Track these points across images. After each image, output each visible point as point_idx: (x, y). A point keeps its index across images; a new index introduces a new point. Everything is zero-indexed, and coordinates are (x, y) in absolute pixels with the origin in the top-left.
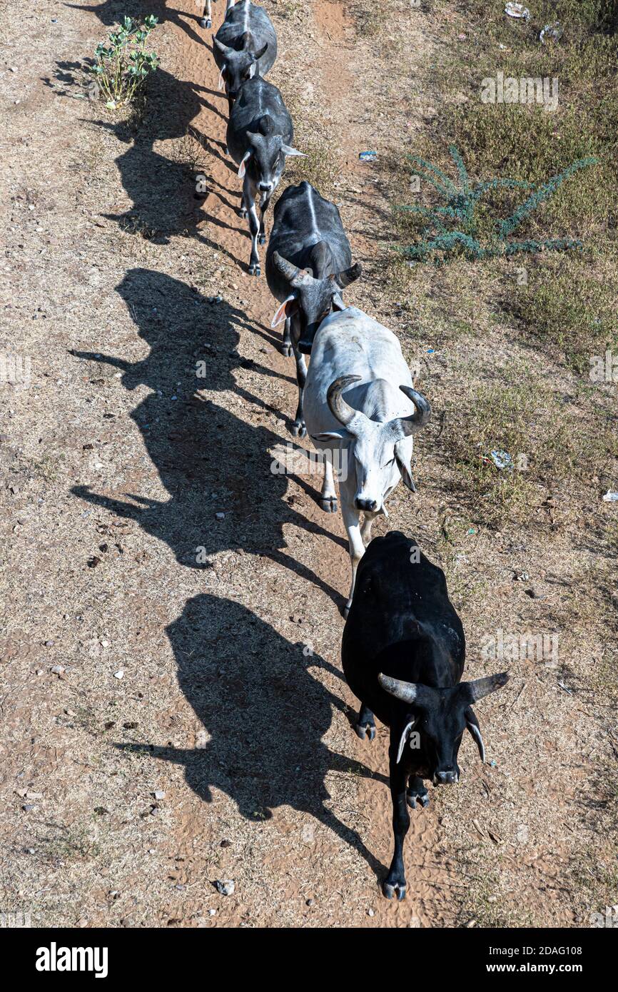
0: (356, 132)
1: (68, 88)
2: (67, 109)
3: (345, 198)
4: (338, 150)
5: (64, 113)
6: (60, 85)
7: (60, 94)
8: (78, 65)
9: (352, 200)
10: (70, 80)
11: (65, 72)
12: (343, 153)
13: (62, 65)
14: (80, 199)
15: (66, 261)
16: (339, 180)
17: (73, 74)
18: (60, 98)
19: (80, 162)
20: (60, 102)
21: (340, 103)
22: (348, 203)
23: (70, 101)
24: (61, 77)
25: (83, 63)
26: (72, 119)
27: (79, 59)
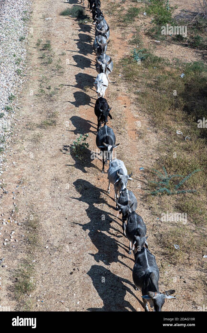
0: (139, 163)
1: (66, 152)
2: (66, 157)
3: (136, 179)
4: (134, 167)
5: (65, 158)
6: (64, 151)
7: (64, 153)
8: (69, 146)
9: (138, 180)
10: (67, 150)
11: (65, 148)
12: (135, 168)
13: (65, 146)
14: (69, 180)
15: (65, 195)
16: (134, 175)
17: (67, 148)
18: (64, 154)
19: (69, 170)
20: (64, 155)
21: (134, 155)
22: (137, 181)
23: (67, 155)
24: (64, 149)
25: (70, 146)
26: (67, 160)
27: (69, 145)
